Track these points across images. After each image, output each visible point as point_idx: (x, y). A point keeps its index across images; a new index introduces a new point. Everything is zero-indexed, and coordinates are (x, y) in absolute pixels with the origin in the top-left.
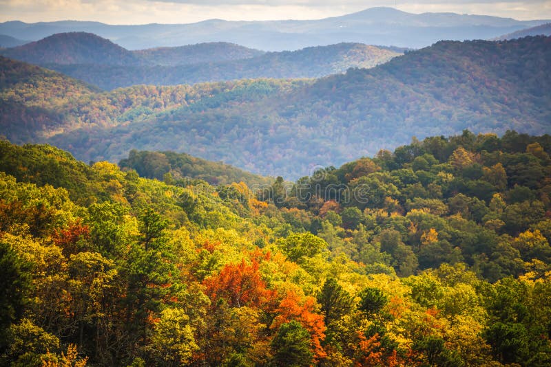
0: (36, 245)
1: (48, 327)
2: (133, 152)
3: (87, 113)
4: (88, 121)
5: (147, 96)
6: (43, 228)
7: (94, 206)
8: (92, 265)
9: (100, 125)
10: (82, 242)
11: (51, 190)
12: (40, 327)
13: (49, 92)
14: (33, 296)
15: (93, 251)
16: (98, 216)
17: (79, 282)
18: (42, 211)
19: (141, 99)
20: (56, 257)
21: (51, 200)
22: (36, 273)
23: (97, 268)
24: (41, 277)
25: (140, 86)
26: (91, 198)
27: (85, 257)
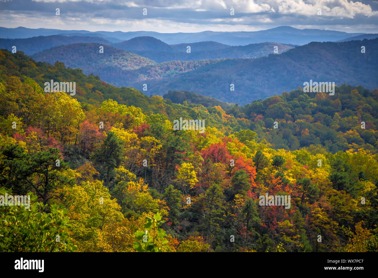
0: (126, 133)
1: (131, 170)
2: (170, 92)
3: (149, 73)
4: (150, 77)
5: (176, 66)
6: (129, 125)
7: (152, 115)
8: (151, 142)
9: (155, 79)
10: (146, 132)
11: (134, 108)
12: (127, 169)
13: (133, 63)
14: (124, 156)
15: (151, 136)
16: (154, 120)
17: (145, 150)
18: (129, 117)
19: (174, 67)
20: (134, 139)
21: (133, 113)
22: (126, 145)
23: (153, 144)
24: (128, 147)
25: (173, 61)
26: (150, 112)
27: (147, 138)
